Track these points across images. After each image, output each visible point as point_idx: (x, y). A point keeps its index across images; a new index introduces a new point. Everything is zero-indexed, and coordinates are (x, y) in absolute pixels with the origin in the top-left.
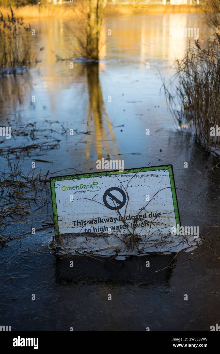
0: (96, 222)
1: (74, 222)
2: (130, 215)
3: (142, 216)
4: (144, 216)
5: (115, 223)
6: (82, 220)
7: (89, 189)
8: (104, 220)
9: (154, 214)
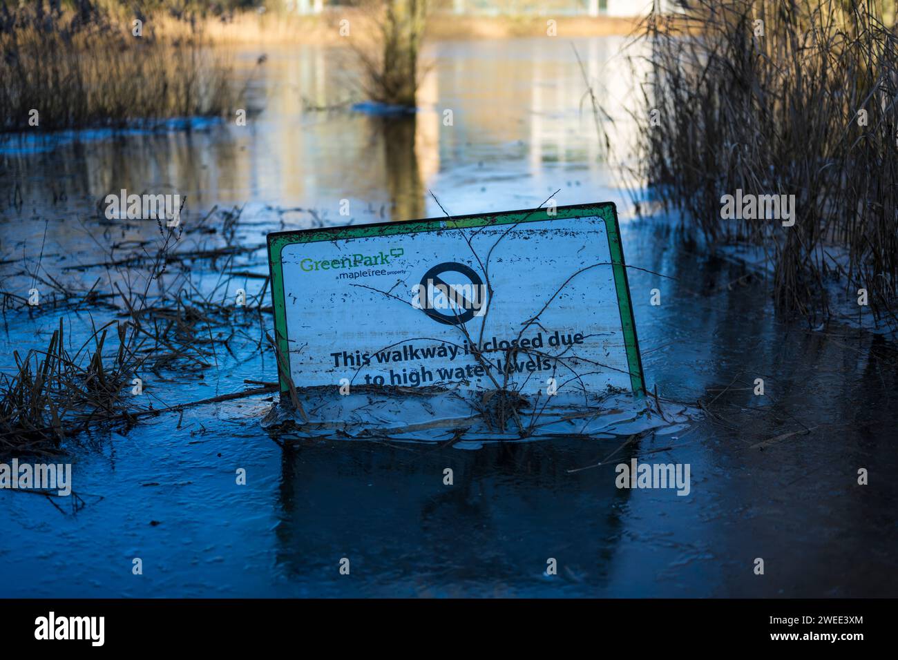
0: (397, 358)
1: (336, 355)
2: (494, 339)
3: (529, 343)
4: (537, 342)
5: (452, 359)
6: (358, 352)
7: (379, 267)
8: (422, 350)
9: (563, 337)
